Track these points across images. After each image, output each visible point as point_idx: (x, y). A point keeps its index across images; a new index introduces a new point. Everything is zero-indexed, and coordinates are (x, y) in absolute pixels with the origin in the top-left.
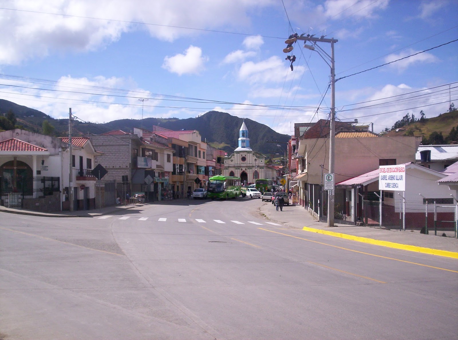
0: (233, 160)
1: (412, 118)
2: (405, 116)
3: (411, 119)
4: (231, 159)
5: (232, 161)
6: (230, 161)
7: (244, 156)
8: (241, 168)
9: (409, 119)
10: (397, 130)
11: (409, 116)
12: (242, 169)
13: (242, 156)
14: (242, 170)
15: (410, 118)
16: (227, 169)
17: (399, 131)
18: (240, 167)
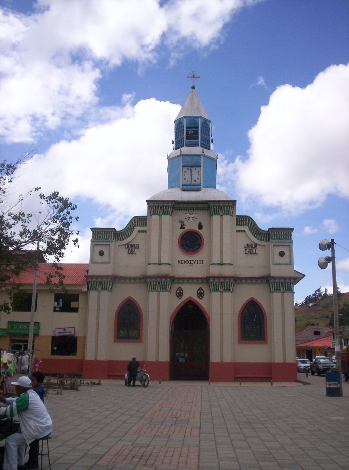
0: (137, 246)
1: (324, 292)
2: (317, 290)
3: (323, 294)
4: (126, 241)
5: (132, 249)
6: (124, 252)
7: (191, 225)
8: (175, 287)
9: (321, 293)
10: (310, 305)
11: (321, 290)
12: (180, 289)
13: (182, 228)
14: (180, 294)
15: (323, 292)
16: (104, 288)
17: (313, 305)
18: (174, 279)
